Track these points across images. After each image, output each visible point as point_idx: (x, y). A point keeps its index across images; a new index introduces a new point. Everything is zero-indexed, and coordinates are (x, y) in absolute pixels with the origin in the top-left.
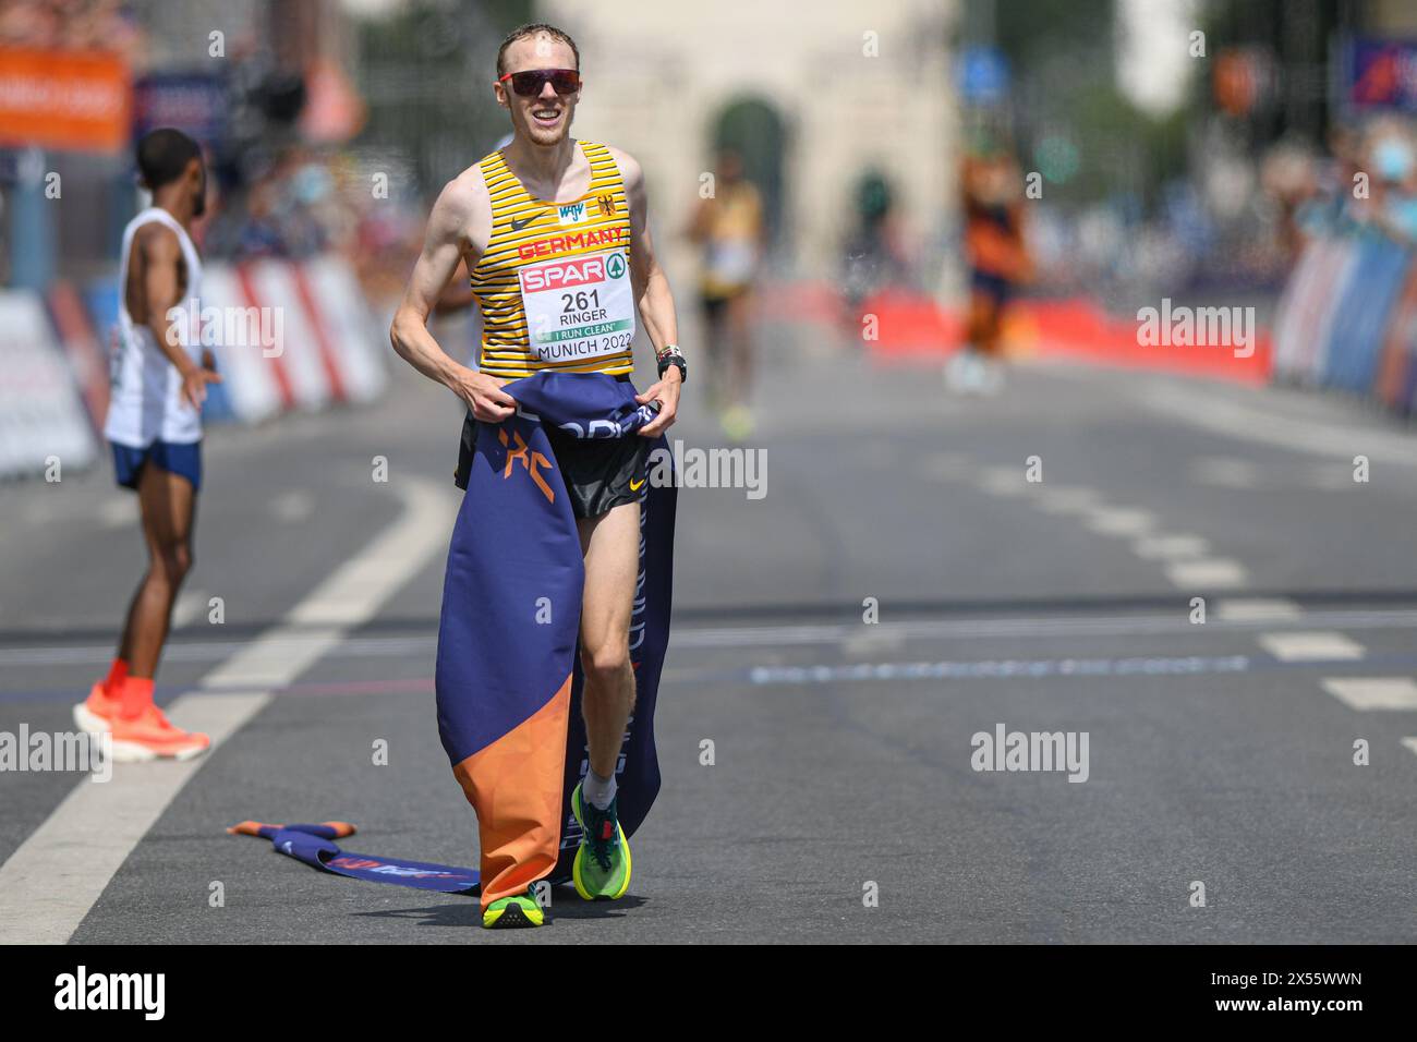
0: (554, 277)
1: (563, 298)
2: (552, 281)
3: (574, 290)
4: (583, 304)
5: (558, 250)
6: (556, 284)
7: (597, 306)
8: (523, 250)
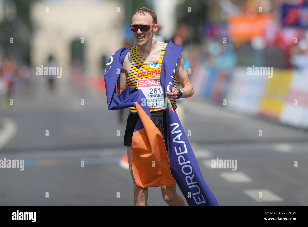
0: (148, 83)
1: (150, 90)
2: (147, 84)
3: (153, 88)
4: (156, 92)
5: (149, 75)
6: (148, 85)
7: (160, 93)
8: (139, 75)
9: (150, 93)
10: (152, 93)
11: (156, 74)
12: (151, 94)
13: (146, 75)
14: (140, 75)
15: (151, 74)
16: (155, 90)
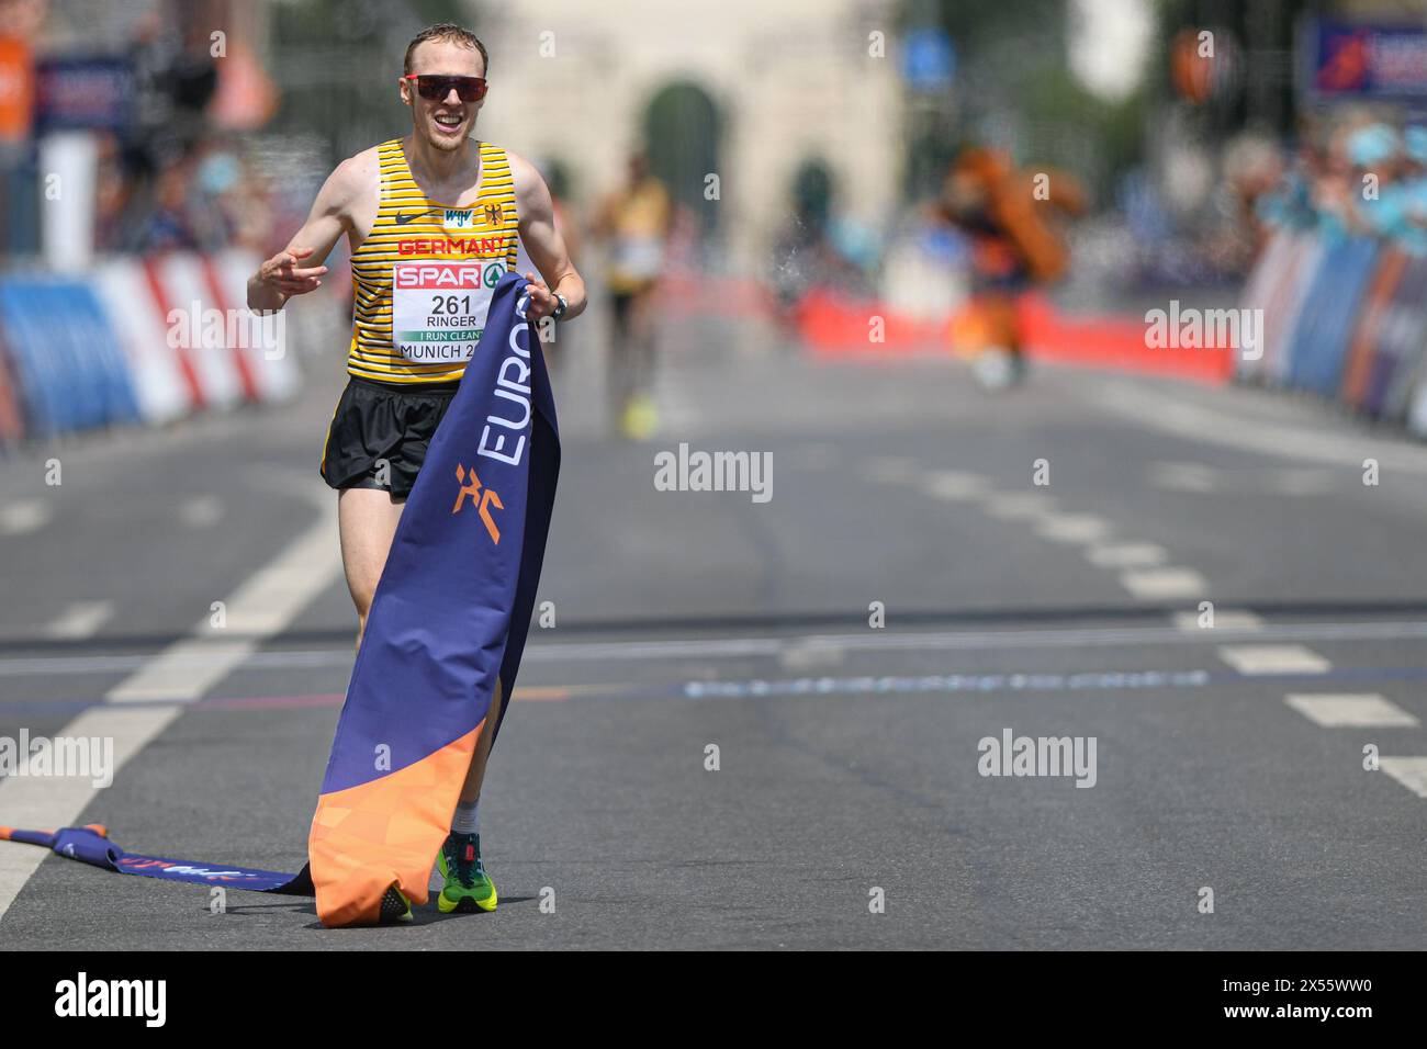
5: (438, 252)
9: (435, 312)
10: (439, 313)
11: (463, 252)
12: (436, 316)
13: (427, 252)
14: (407, 247)
15: (446, 248)
16: (452, 301)
